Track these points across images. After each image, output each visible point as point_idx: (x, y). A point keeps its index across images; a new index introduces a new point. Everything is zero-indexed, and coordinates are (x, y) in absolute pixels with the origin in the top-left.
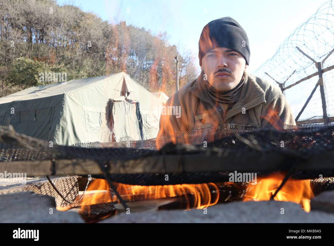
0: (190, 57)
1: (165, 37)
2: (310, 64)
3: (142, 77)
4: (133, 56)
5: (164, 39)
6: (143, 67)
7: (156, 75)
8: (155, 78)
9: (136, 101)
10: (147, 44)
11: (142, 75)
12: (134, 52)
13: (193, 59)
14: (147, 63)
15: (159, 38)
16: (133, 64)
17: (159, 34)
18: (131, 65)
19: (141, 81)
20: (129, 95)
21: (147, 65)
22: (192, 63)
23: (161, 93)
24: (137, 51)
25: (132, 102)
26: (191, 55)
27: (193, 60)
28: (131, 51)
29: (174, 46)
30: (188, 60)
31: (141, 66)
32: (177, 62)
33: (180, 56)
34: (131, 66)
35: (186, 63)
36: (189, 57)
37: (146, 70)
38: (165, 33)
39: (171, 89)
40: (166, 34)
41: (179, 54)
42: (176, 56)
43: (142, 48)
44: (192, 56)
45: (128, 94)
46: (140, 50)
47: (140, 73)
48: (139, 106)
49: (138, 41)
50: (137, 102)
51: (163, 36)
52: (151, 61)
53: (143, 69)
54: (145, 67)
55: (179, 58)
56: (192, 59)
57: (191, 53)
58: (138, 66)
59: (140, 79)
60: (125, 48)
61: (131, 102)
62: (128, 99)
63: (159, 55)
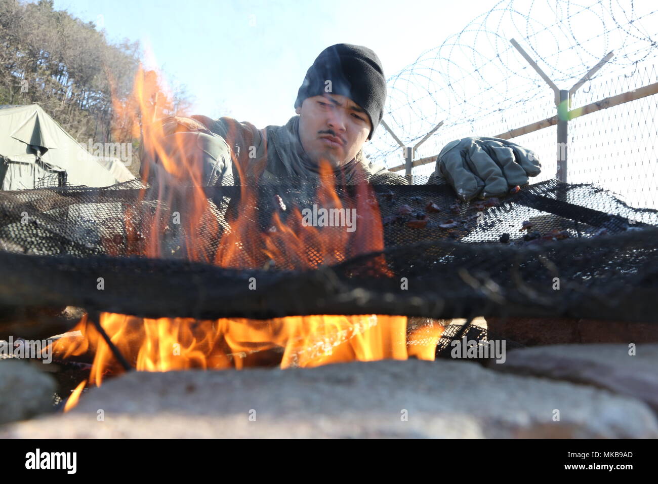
0: (180, 98)
1: (135, 51)
2: (395, 148)
3: (76, 123)
4: (61, 76)
5: (134, 54)
6: (81, 103)
7: (107, 123)
8: (104, 129)
9: (60, 168)
10: (98, 57)
11: (77, 118)
12: (65, 68)
13: (187, 105)
14: (90, 96)
15: (123, 50)
16: (59, 92)
17: (122, 42)
18: (56, 94)
19: (73, 131)
20: (46, 154)
21: (90, 101)
22: (185, 112)
23: (114, 161)
24: (74, 68)
25: (50, 168)
26: (183, 96)
27: (187, 108)
28: (57, 65)
29: (151, 72)
30: (176, 104)
31: (77, 100)
32: (155, 104)
33: (161, 95)
34: (54, 96)
35: (173, 110)
36: (178, 99)
37: (86, 110)
38: (137, 45)
39: (135, 156)
40: (138, 47)
41: (160, 91)
42: (153, 94)
43: (83, 64)
44: (184, 99)
45: (44, 150)
46: (80, 68)
47: (74, 113)
48: (66, 178)
49: (78, 48)
50: (63, 170)
51: (133, 49)
52: (100, 94)
53: (80, 106)
54: (85, 103)
55: (159, 99)
56: (185, 103)
57: (183, 93)
58: (70, 99)
59: (71, 126)
60: (46, 58)
61: (49, 170)
62: (42, 162)
63: (117, 84)
